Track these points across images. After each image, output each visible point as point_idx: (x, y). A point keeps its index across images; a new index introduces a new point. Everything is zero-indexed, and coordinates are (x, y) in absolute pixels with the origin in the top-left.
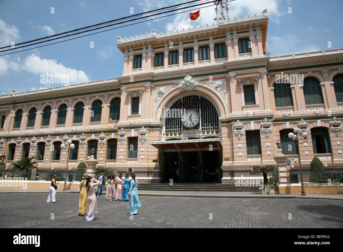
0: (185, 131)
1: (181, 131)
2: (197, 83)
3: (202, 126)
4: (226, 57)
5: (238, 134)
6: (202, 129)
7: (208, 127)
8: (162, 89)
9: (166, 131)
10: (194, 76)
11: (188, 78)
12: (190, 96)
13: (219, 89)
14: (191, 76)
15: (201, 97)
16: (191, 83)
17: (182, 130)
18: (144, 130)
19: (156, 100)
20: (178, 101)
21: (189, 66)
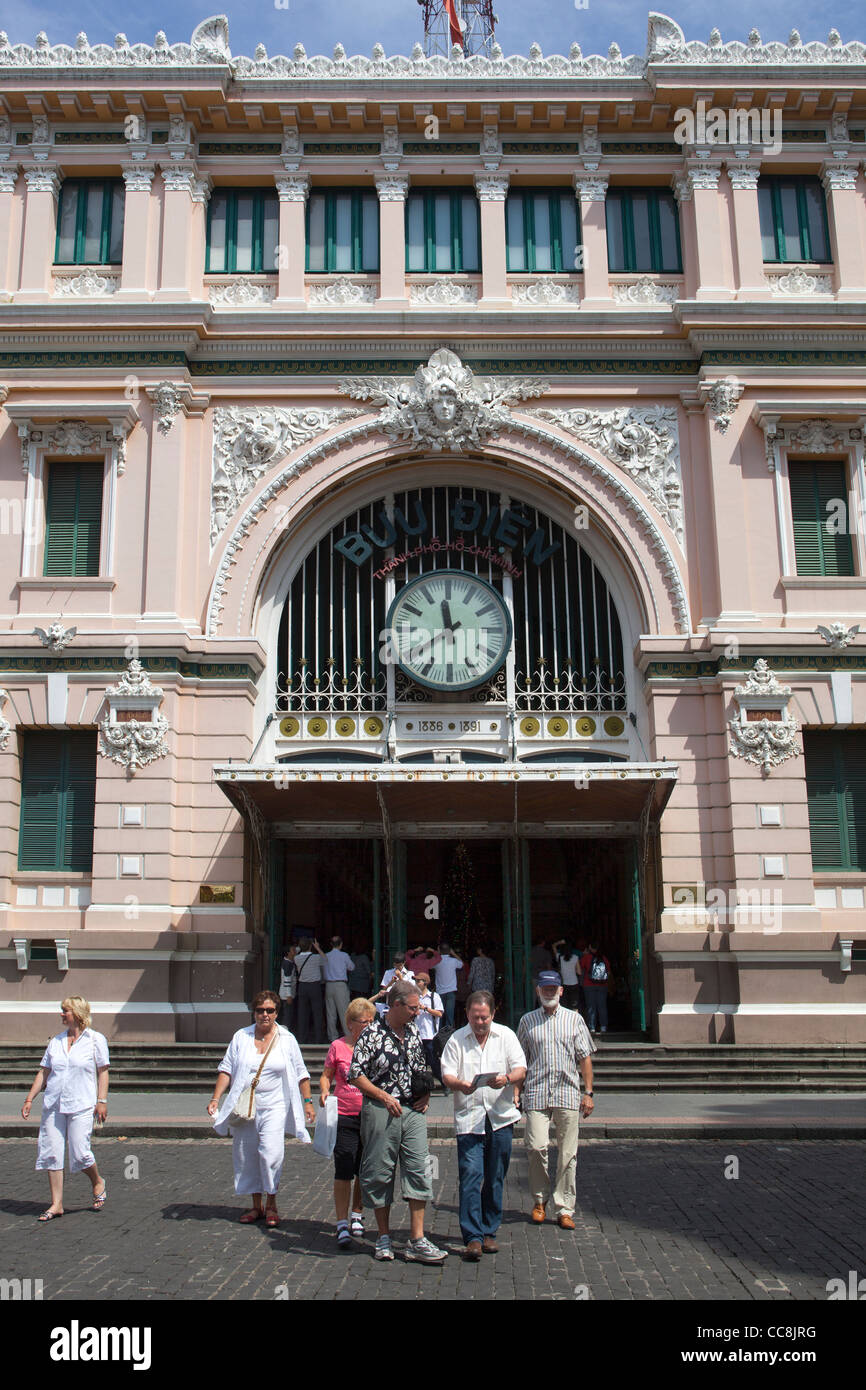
0: (408, 706)
1: (381, 704)
2: (499, 413)
3: (521, 683)
4: (680, 271)
5: (761, 745)
6: (522, 703)
7: (557, 694)
8: (267, 422)
9: (282, 704)
10: (482, 367)
11: (446, 373)
12: (440, 491)
13: (635, 463)
14: (464, 362)
15: (514, 502)
16: (460, 408)
17: (390, 703)
18: (146, 683)
19: (221, 494)
20: (364, 511)
21: (447, 299)
